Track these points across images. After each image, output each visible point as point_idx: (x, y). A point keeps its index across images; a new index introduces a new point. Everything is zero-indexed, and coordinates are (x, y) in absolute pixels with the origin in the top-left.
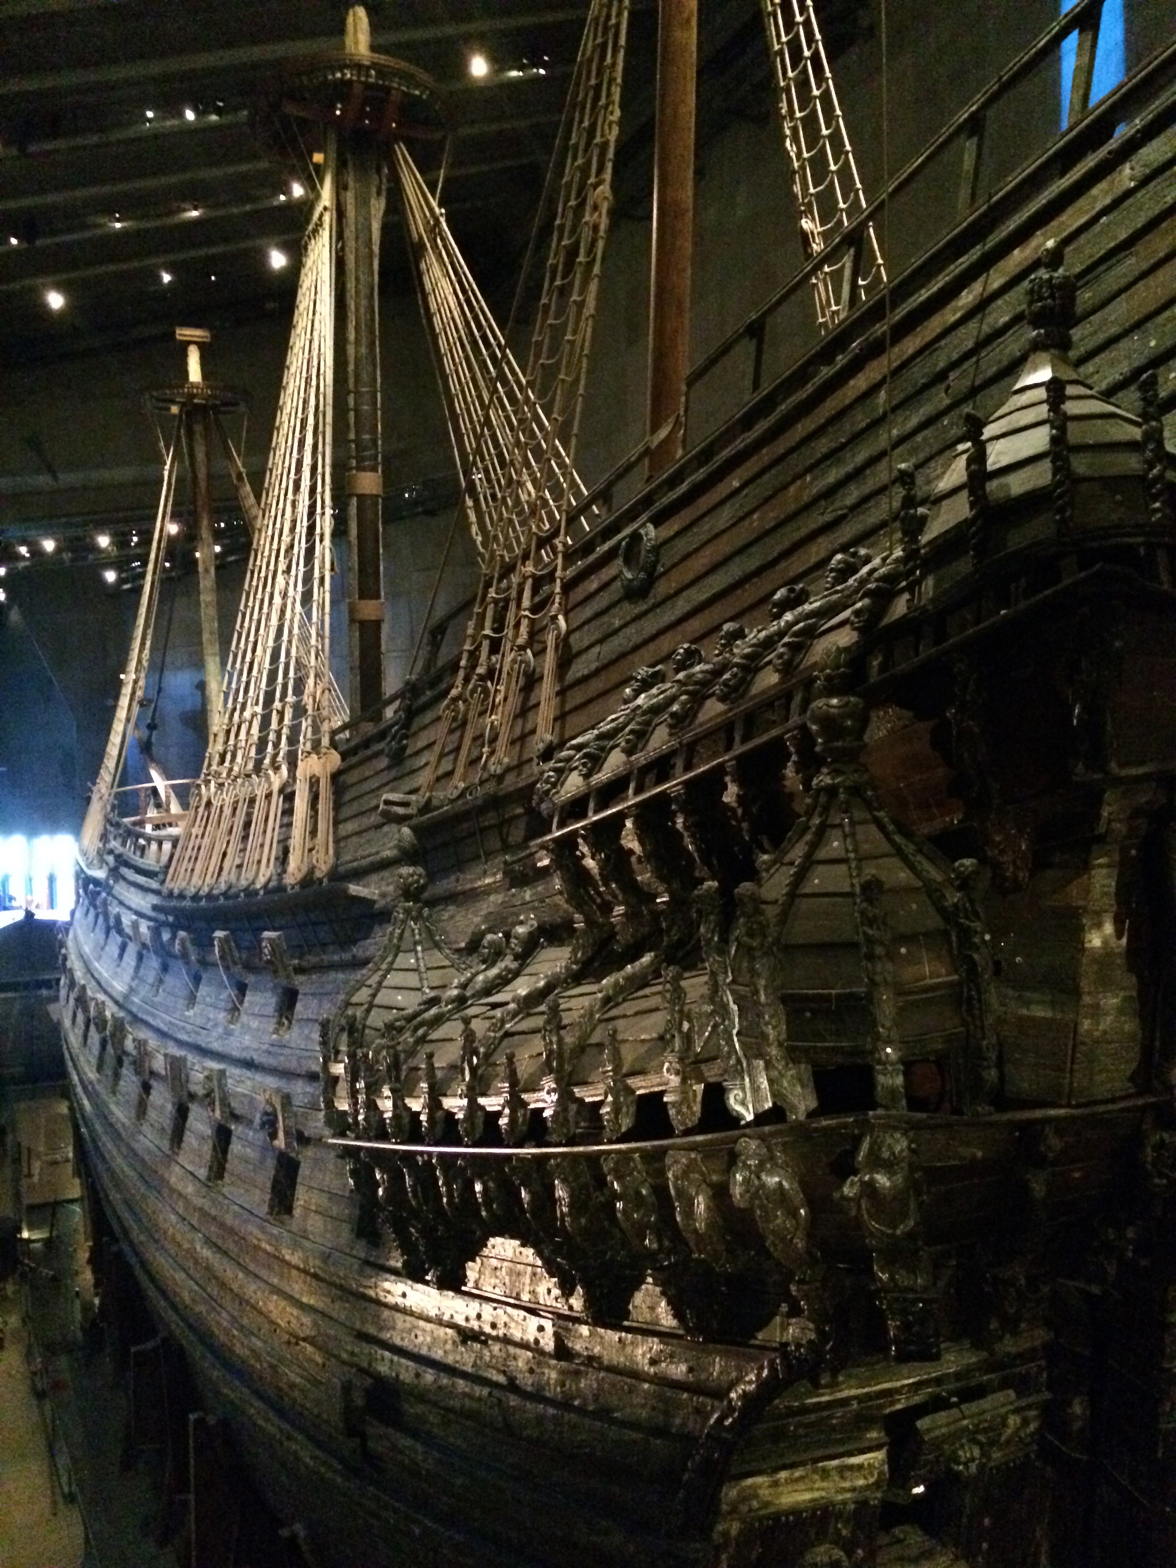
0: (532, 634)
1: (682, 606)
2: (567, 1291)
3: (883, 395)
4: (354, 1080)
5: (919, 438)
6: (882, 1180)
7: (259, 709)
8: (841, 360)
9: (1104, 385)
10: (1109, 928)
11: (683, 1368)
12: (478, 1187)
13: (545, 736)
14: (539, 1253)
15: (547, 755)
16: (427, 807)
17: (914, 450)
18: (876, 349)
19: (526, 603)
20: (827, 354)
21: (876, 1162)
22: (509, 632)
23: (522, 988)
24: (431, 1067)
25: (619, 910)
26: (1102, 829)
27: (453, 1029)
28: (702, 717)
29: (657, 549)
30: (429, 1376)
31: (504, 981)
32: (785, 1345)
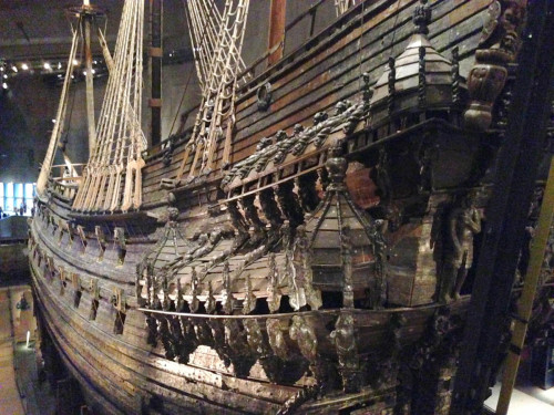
0: (222, 121)
1: (280, 115)
2: (227, 365)
3: (359, 42)
4: (149, 287)
5: (372, 60)
6: (344, 332)
7: (112, 140)
8: (344, 27)
9: (439, 48)
10: (428, 245)
11: (269, 394)
12: (196, 328)
13: (226, 160)
14: (218, 352)
15: (226, 168)
16: (179, 185)
17: (369, 65)
18: (358, 24)
19: (220, 109)
20: (339, 24)
21: (342, 326)
22: (213, 119)
23: (214, 256)
24: (179, 284)
25: (252, 229)
26: (428, 210)
27: (188, 270)
28: (286, 160)
29: (271, 93)
30: (174, 395)
31: (207, 252)
32: (305, 386)
